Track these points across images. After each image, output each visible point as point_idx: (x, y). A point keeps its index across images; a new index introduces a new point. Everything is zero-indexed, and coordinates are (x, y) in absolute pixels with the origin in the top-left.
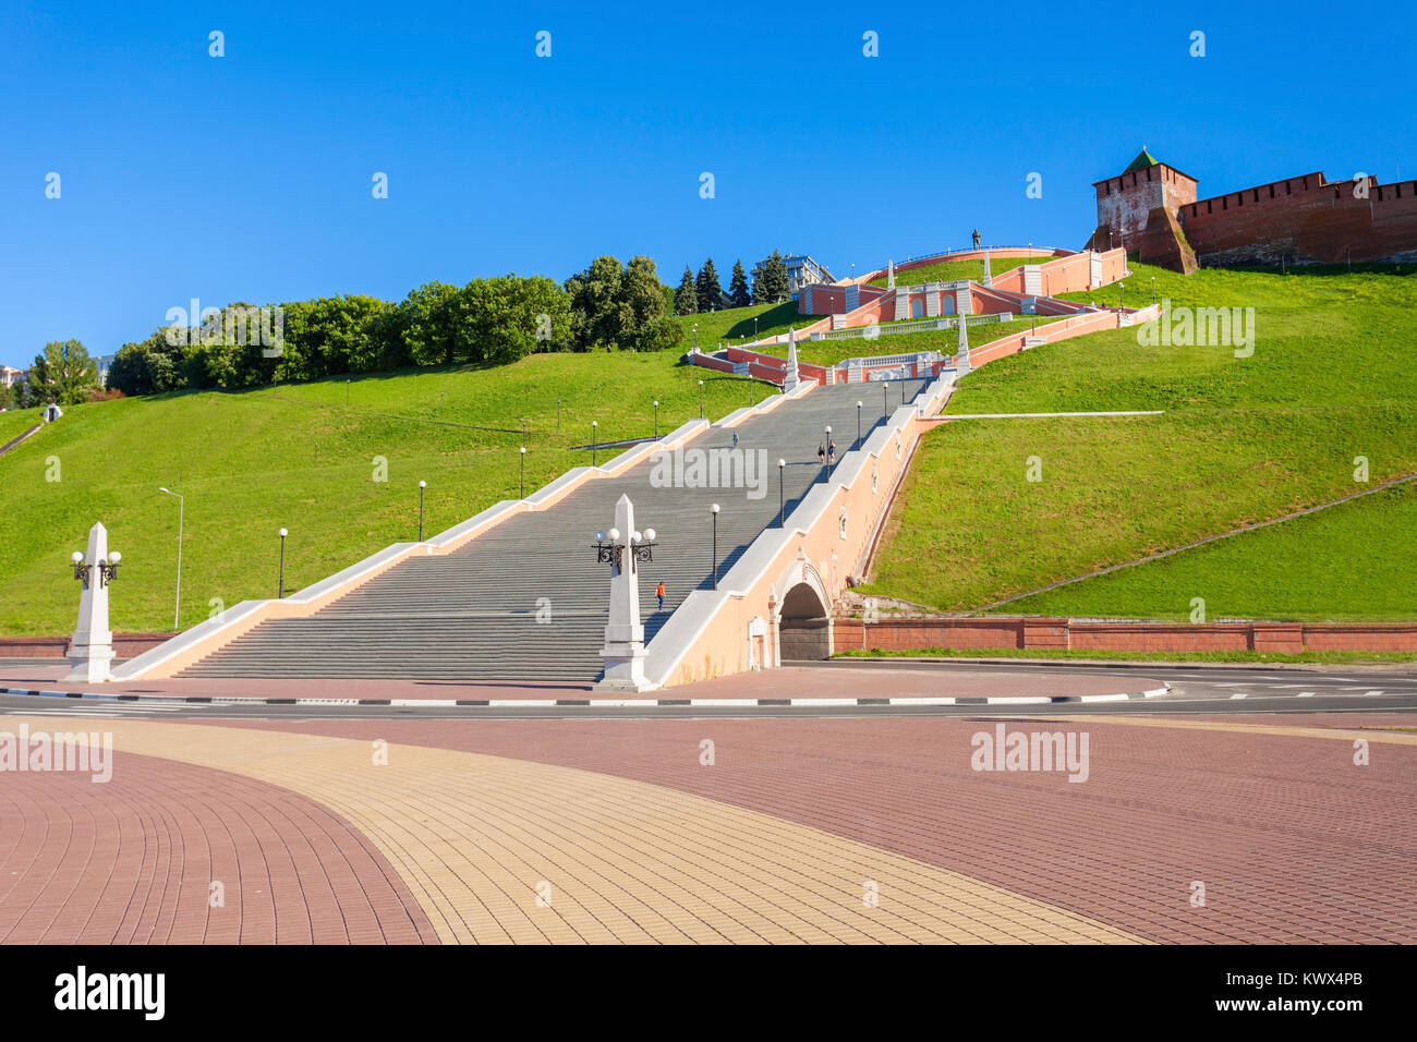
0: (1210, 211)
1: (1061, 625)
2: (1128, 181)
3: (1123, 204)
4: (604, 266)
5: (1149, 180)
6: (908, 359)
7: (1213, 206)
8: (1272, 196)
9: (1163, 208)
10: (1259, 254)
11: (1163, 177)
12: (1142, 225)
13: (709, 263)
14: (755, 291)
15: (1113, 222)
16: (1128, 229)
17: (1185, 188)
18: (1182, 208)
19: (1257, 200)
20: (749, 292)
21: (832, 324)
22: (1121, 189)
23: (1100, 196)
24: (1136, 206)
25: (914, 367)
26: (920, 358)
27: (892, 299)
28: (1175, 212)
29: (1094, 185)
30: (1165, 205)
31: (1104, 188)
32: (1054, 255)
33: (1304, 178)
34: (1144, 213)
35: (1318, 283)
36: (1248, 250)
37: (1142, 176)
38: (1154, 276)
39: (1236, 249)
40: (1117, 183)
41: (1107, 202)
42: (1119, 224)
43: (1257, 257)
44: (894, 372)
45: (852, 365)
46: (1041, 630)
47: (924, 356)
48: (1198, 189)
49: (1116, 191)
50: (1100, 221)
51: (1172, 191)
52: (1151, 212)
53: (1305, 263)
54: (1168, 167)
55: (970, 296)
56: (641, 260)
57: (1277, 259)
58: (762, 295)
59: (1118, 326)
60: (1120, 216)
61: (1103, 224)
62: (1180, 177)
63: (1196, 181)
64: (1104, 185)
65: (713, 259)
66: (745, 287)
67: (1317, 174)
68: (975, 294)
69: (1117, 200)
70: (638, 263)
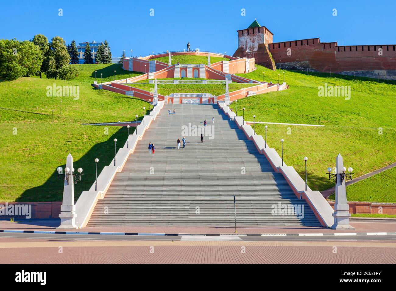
0: (279, 47)
1: (369, 205)
2: (251, 31)
3: (248, 40)
4: (40, 39)
5: (259, 32)
6: (198, 95)
7: (280, 45)
8: (302, 45)
9: (264, 44)
10: (297, 66)
11: (264, 32)
12: (256, 49)
13: (73, 42)
14: (96, 57)
15: (244, 47)
16: (250, 50)
17: (270, 37)
18: (269, 45)
19: (296, 45)
20: (93, 57)
21: (148, 77)
22: (248, 34)
23: (239, 36)
24: (253, 41)
25: (201, 99)
26: (203, 96)
27: (173, 68)
28: (267, 46)
29: (237, 31)
30: (265, 43)
31: (241, 33)
32: (224, 57)
33: (313, 39)
34: (256, 45)
35: (322, 80)
36: (293, 64)
37: (256, 30)
38: (264, 70)
39: (288, 63)
40: (246, 32)
41: (242, 38)
42: (246, 48)
43: (296, 67)
44: (193, 100)
45: (175, 96)
46: (362, 207)
47: (205, 95)
48: (273, 38)
49: (246, 35)
50: (239, 45)
51: (267, 38)
52: (259, 45)
53: (313, 71)
54: (266, 28)
55: (205, 71)
56: (58, 38)
57: (303, 68)
58: (99, 59)
59: (278, 90)
60: (247, 44)
61: (240, 47)
62: (269, 33)
63: (273, 35)
64: (241, 32)
65: (75, 40)
66: (91, 55)
67: (318, 38)
68: (206, 71)
69: (246, 38)
70: (57, 39)
